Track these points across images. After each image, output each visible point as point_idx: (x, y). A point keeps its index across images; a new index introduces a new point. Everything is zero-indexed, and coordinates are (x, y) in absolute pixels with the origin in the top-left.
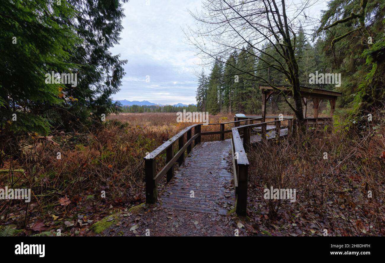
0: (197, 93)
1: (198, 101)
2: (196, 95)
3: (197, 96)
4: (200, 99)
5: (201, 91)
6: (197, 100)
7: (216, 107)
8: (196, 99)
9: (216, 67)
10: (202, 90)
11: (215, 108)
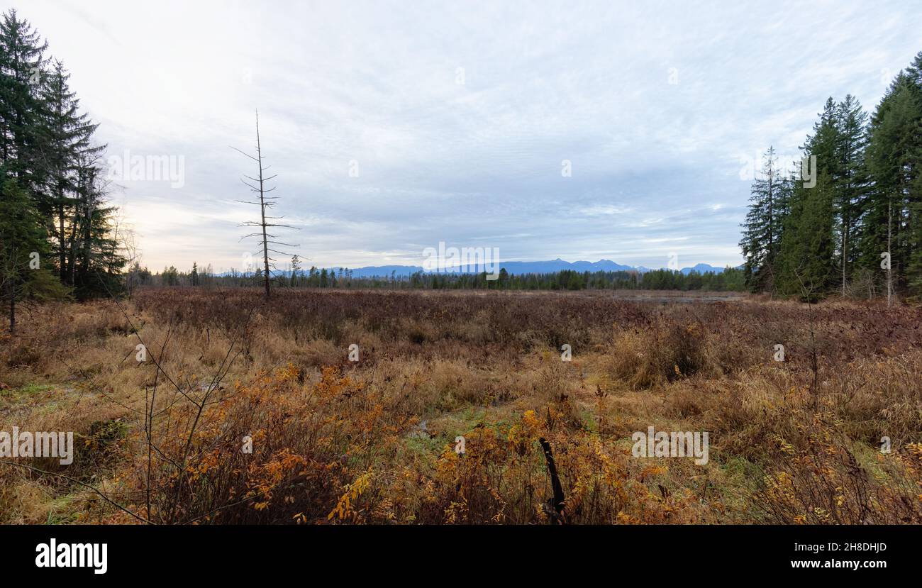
0: (747, 230)
1: (749, 254)
2: (742, 236)
3: (746, 239)
4: (755, 247)
5: (761, 221)
6: (746, 251)
7: (820, 274)
8: (740, 250)
9: (825, 134)
10: (768, 217)
11: (815, 278)
